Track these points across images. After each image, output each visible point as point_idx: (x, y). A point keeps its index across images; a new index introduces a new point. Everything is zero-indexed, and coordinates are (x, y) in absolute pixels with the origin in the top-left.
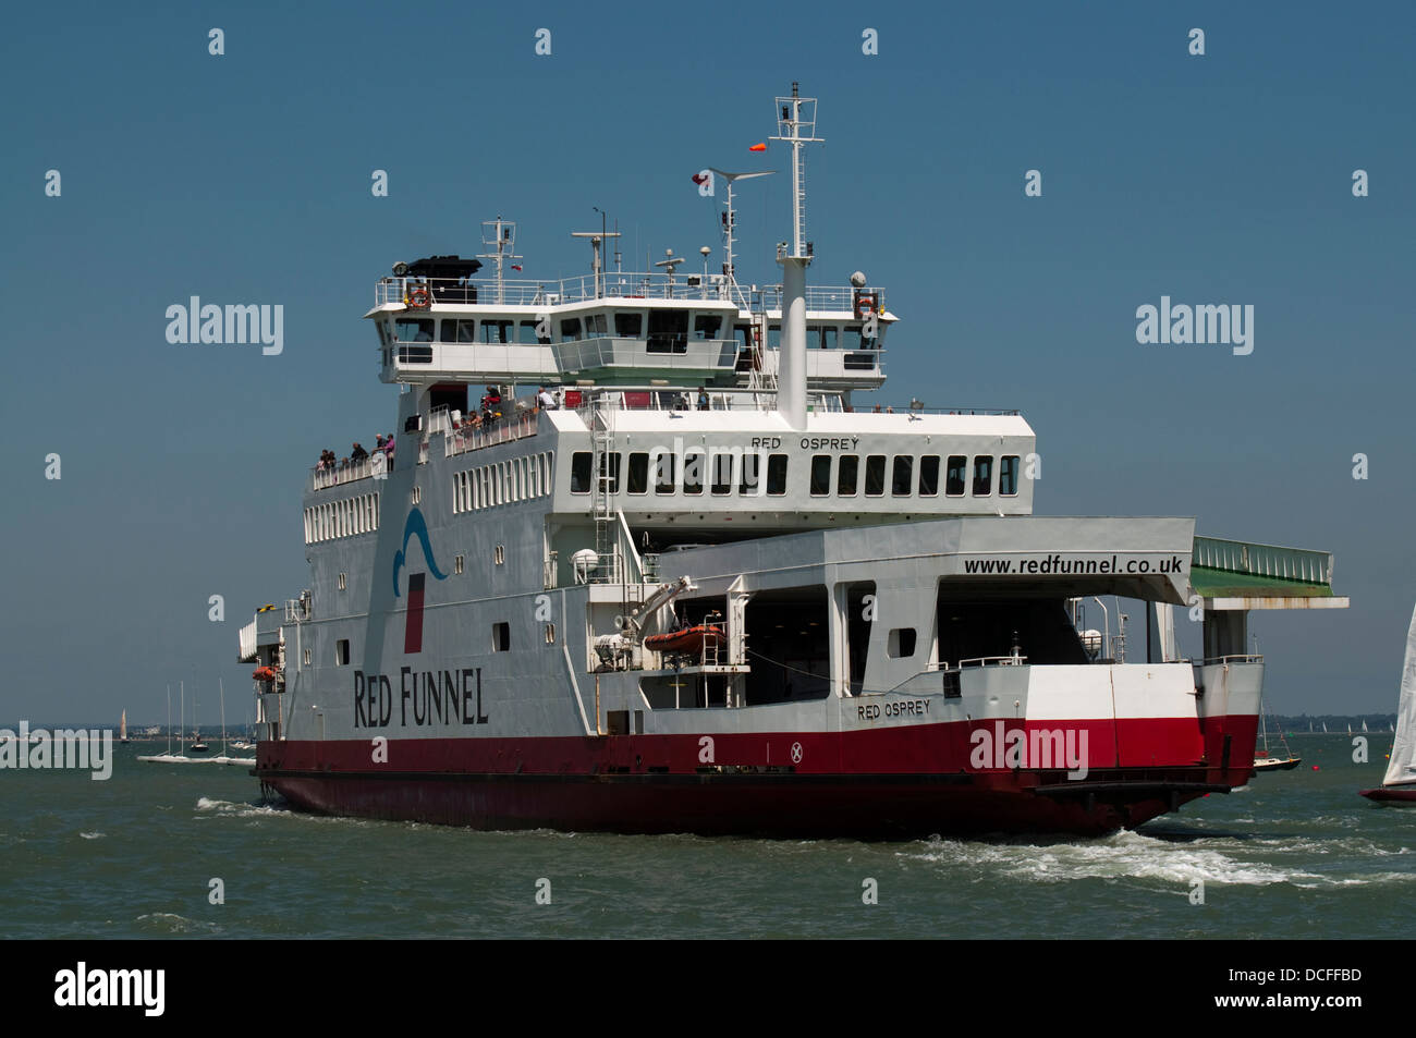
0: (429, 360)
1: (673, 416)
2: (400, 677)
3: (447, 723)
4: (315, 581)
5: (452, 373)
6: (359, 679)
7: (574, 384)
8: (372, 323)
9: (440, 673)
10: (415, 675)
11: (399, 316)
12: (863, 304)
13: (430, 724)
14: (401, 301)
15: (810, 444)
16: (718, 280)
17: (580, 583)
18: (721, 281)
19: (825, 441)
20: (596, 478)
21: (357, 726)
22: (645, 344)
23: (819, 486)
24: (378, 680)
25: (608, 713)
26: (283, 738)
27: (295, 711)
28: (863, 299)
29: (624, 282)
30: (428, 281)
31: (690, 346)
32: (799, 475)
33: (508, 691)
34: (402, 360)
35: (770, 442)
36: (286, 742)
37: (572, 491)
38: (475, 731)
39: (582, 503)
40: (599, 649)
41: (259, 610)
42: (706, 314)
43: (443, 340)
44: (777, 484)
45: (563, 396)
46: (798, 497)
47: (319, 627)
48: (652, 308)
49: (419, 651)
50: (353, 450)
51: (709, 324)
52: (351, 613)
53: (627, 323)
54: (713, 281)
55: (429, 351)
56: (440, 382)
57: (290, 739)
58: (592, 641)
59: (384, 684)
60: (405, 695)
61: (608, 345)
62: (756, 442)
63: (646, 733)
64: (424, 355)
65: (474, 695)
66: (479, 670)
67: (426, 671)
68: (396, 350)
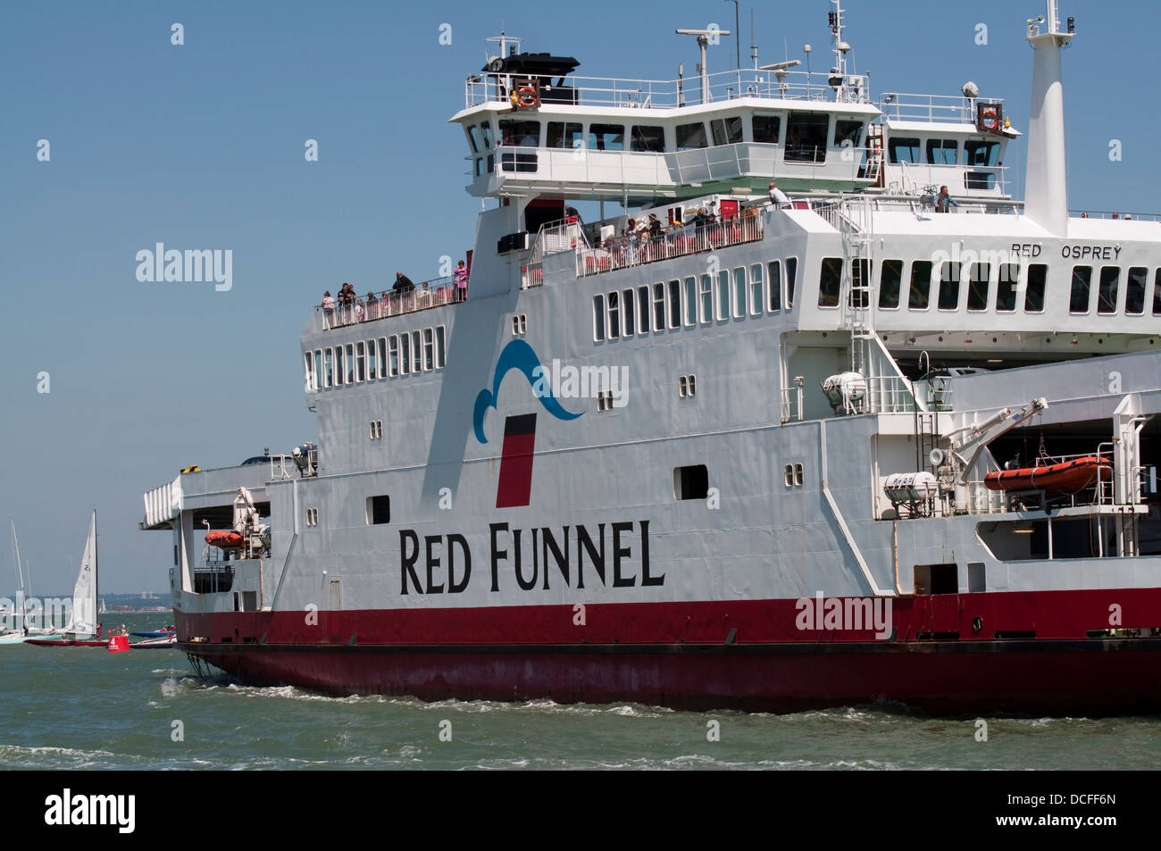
0: (533, 169)
1: (920, 219)
2: (489, 535)
3: (581, 585)
4: (325, 431)
5: (560, 184)
6: (409, 540)
7: (730, 192)
8: (460, 128)
9: (566, 529)
10: (517, 533)
11: (503, 117)
12: (987, 116)
13: (546, 587)
14: (504, 100)
15: (1072, 253)
16: (857, 82)
17: (851, 412)
18: (861, 83)
19: (1086, 250)
20: (846, 289)
21: (404, 591)
22: (782, 152)
23: (1079, 303)
24: (445, 540)
25: (916, 568)
26: (267, 609)
27: (288, 579)
28: (986, 110)
29: (762, 80)
30: (533, 78)
31: (830, 154)
32: (1058, 289)
33: (705, 545)
34: (507, 168)
35: (1031, 249)
36: (272, 613)
37: (820, 304)
38: (640, 594)
39: (834, 319)
40: (890, 492)
41: (182, 471)
42: (848, 118)
43: (549, 145)
44: (1035, 300)
45: (718, 204)
46: (1056, 316)
47: (333, 483)
48: (792, 110)
49: (527, 503)
50: (395, 280)
51: (850, 129)
52: (393, 465)
53: (765, 127)
54: (852, 82)
55: (534, 158)
56: (543, 194)
57: (277, 610)
58: (880, 482)
59: (457, 546)
60: (497, 555)
61: (745, 153)
62: (1016, 247)
63: (989, 589)
64: (528, 164)
65: (637, 551)
66: (645, 525)
67: (540, 526)
68: (498, 157)
